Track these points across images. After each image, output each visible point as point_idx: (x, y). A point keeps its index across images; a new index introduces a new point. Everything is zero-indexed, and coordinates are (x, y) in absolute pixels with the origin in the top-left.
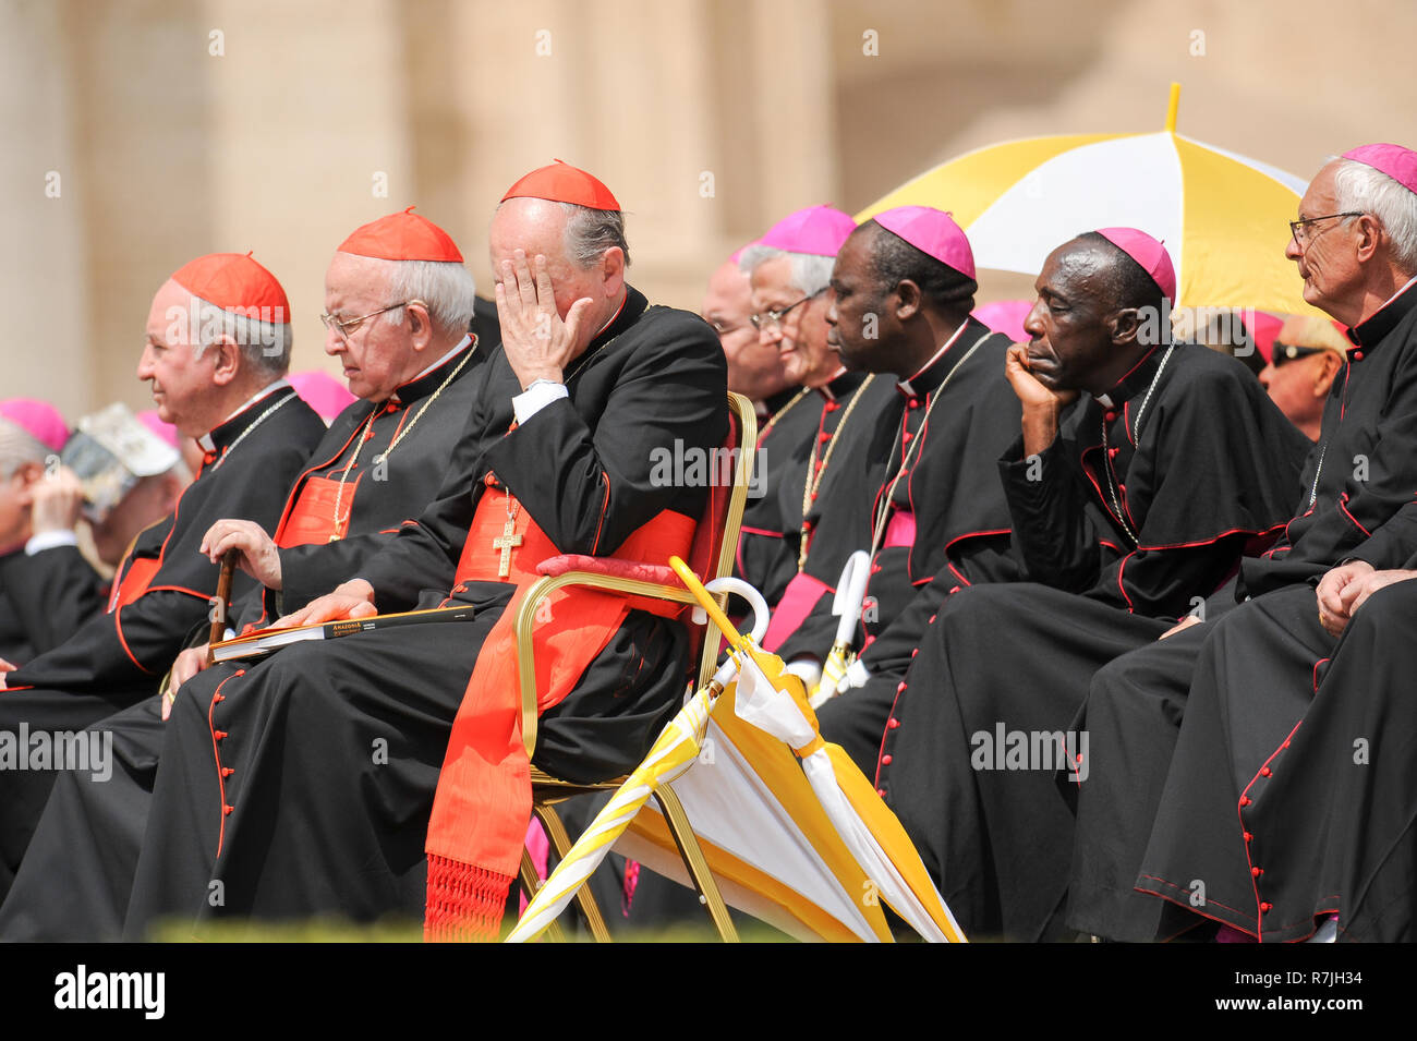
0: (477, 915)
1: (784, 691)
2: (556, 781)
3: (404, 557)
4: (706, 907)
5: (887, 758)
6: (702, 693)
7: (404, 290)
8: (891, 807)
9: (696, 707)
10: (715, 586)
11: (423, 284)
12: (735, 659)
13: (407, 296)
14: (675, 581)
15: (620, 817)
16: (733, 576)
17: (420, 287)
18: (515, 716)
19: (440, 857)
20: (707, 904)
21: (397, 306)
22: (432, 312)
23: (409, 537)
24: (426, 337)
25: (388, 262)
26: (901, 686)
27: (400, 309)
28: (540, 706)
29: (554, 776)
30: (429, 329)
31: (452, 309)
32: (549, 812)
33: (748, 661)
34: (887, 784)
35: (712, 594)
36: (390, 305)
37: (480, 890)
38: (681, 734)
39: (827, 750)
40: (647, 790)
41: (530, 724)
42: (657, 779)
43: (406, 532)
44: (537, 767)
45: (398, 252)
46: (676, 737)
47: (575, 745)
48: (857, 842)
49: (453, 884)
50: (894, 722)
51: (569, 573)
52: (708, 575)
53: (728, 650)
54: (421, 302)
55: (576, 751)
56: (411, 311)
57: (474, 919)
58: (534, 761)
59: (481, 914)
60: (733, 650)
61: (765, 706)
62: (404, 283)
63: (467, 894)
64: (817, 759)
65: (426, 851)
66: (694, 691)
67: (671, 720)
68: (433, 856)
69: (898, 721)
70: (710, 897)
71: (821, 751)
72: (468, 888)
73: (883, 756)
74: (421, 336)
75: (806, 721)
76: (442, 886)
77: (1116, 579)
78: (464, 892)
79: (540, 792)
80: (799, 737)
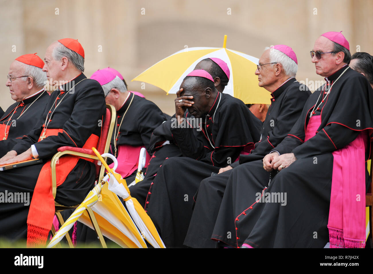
0: (40, 240)
1: (121, 183)
2: (61, 205)
3: (24, 145)
4: (99, 240)
5: (148, 202)
6: (100, 183)
7: (28, 73)
8: (149, 215)
9: (98, 187)
10: (103, 155)
11: (33, 72)
12: (109, 175)
13: (29, 75)
14: (93, 154)
15: (77, 215)
16: (109, 153)
17: (33, 73)
18: (50, 188)
19: (31, 225)
20: (99, 239)
21: (26, 76)
22: (34, 80)
23: (25, 140)
24: (32, 86)
25: (26, 65)
26: (152, 183)
27: (26, 77)
28: (57, 185)
29: (60, 204)
30: (33, 84)
31: (40, 81)
32: (59, 214)
33: (112, 175)
34: (147, 209)
35: (103, 157)
36: (24, 76)
37: (41, 233)
38: (93, 194)
39: (132, 199)
40: (85, 208)
41: (54, 190)
42: (87, 206)
43: (24, 138)
44: (56, 202)
45: (29, 63)
46: (93, 195)
47: (66, 196)
48: (139, 224)
49: (34, 232)
50: (150, 193)
51: (66, 151)
52: (102, 152)
53: (107, 172)
54: (32, 77)
55: (66, 198)
56: (29, 78)
57: (39, 241)
58: (55, 200)
59: (41, 240)
60: (108, 172)
61: (116, 187)
62: (28, 71)
63: (38, 234)
64: (129, 201)
65: (27, 223)
66: (98, 183)
67: (91, 190)
68: (29, 224)
69: (151, 192)
70: (100, 237)
71: (130, 200)
72: (38, 233)
73: (147, 201)
74: (30, 86)
75: (127, 192)
76: (31, 232)
77: (210, 156)
78: (37, 234)
79: (57, 208)
80: (125, 196)
